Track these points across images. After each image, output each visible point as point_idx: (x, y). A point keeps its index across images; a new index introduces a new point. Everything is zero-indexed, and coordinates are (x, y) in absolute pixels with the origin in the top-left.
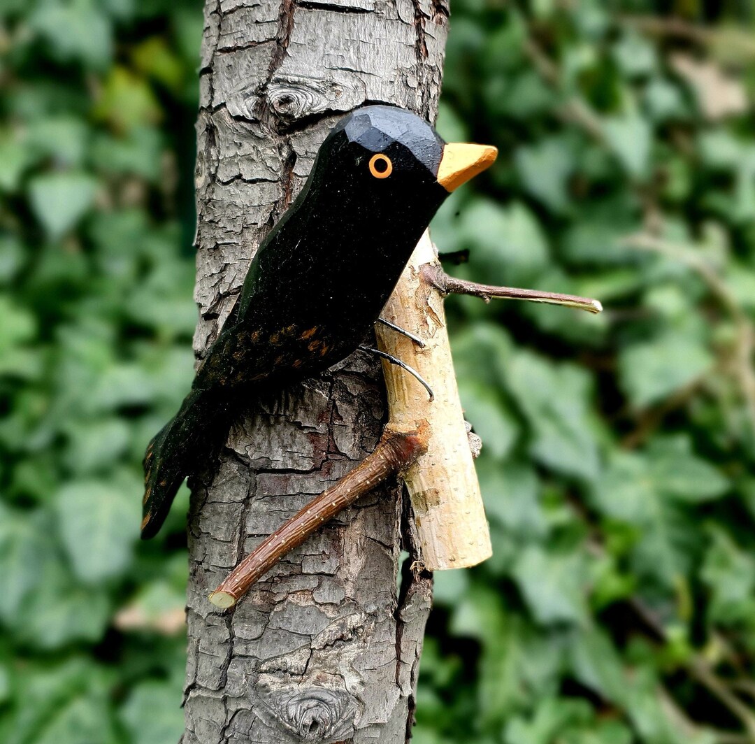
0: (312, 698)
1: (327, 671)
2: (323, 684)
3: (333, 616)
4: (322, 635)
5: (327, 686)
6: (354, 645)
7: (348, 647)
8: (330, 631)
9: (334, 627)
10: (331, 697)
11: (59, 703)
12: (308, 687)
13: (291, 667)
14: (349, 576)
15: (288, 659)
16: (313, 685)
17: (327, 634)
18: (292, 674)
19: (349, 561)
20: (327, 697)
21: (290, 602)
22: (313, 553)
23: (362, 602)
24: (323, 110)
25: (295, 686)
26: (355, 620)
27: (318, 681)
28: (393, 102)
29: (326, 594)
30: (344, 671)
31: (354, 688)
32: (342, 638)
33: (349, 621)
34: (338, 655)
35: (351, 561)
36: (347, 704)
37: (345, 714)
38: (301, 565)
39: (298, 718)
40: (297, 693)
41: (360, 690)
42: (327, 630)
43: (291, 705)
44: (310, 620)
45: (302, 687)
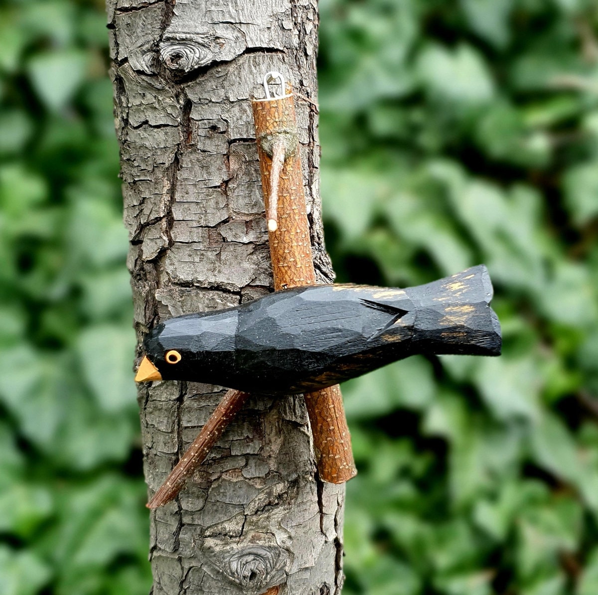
0: (250, 554)
1: (260, 531)
2: (257, 542)
3: (260, 487)
4: (253, 504)
5: (261, 543)
6: (281, 508)
7: (276, 510)
8: (259, 499)
9: (262, 496)
10: (266, 552)
11: (96, 514)
12: (246, 545)
13: (229, 531)
14: (271, 453)
15: (226, 525)
16: (249, 544)
17: (257, 502)
18: (231, 537)
19: (270, 441)
20: (262, 552)
21: (224, 480)
22: (239, 438)
23: (284, 473)
24: (209, 62)
25: (234, 546)
26: (279, 488)
27: (253, 540)
28: (272, 46)
29: (253, 470)
30: (274, 529)
31: (283, 542)
32: (270, 504)
33: (274, 490)
34: (268, 517)
35: (273, 440)
36: (279, 556)
37: (278, 564)
38: (230, 448)
39: (239, 571)
40: (236, 551)
41: (289, 543)
42: (257, 499)
43: (233, 561)
44: (241, 492)
45: (240, 546)
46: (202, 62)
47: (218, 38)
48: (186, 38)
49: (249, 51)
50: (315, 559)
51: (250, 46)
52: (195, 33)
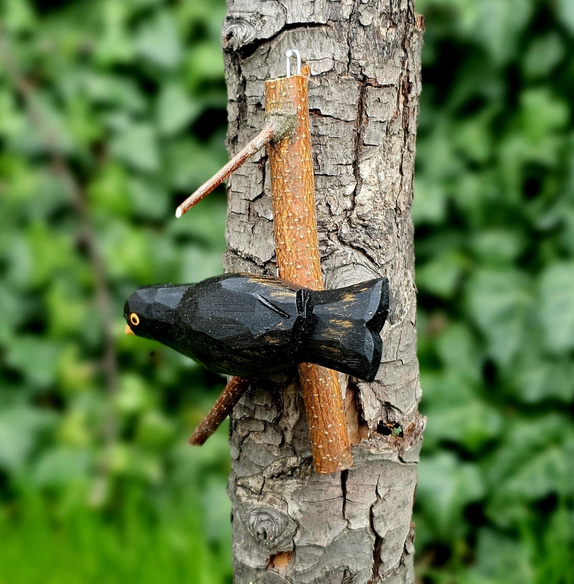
0: (266, 513)
1: (276, 496)
2: (274, 505)
3: (276, 455)
4: (270, 468)
5: (276, 507)
6: (295, 480)
7: (289, 481)
8: (275, 466)
9: (278, 464)
10: (278, 517)
12: (264, 504)
13: (251, 487)
14: (288, 426)
15: (250, 480)
16: (268, 504)
17: (273, 468)
18: (253, 493)
19: (288, 414)
20: (275, 516)
21: (250, 439)
22: (260, 404)
23: (299, 448)
24: (251, 41)
25: (255, 502)
26: (293, 461)
27: (271, 501)
28: (312, 20)
29: (270, 437)
30: (288, 499)
31: (294, 514)
32: (283, 473)
33: (288, 461)
34: (282, 485)
35: (290, 414)
36: (287, 525)
37: (285, 532)
38: (254, 411)
39: (254, 526)
40: (255, 507)
41: (299, 516)
42: (273, 465)
43: (253, 515)
44: (262, 454)
45: (260, 503)
46: (246, 41)
47: (262, 16)
48: (240, 17)
49: (287, 27)
50: (329, 540)
51: (289, 22)
52: (247, 12)
